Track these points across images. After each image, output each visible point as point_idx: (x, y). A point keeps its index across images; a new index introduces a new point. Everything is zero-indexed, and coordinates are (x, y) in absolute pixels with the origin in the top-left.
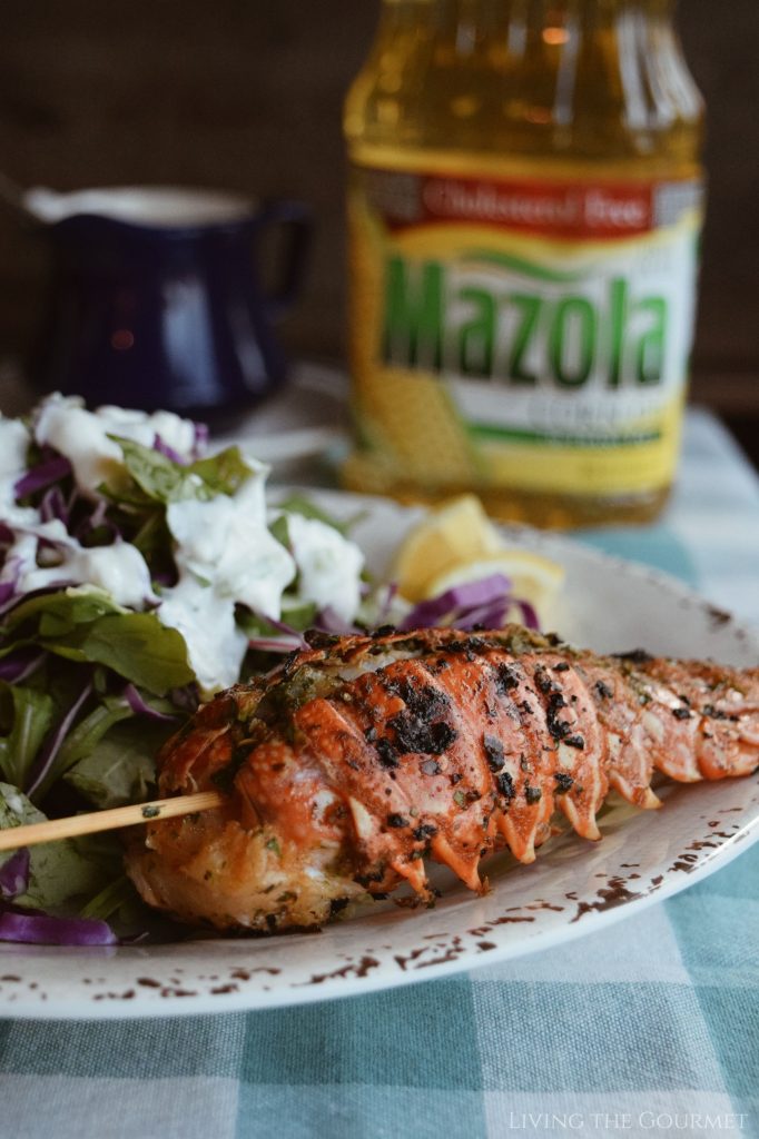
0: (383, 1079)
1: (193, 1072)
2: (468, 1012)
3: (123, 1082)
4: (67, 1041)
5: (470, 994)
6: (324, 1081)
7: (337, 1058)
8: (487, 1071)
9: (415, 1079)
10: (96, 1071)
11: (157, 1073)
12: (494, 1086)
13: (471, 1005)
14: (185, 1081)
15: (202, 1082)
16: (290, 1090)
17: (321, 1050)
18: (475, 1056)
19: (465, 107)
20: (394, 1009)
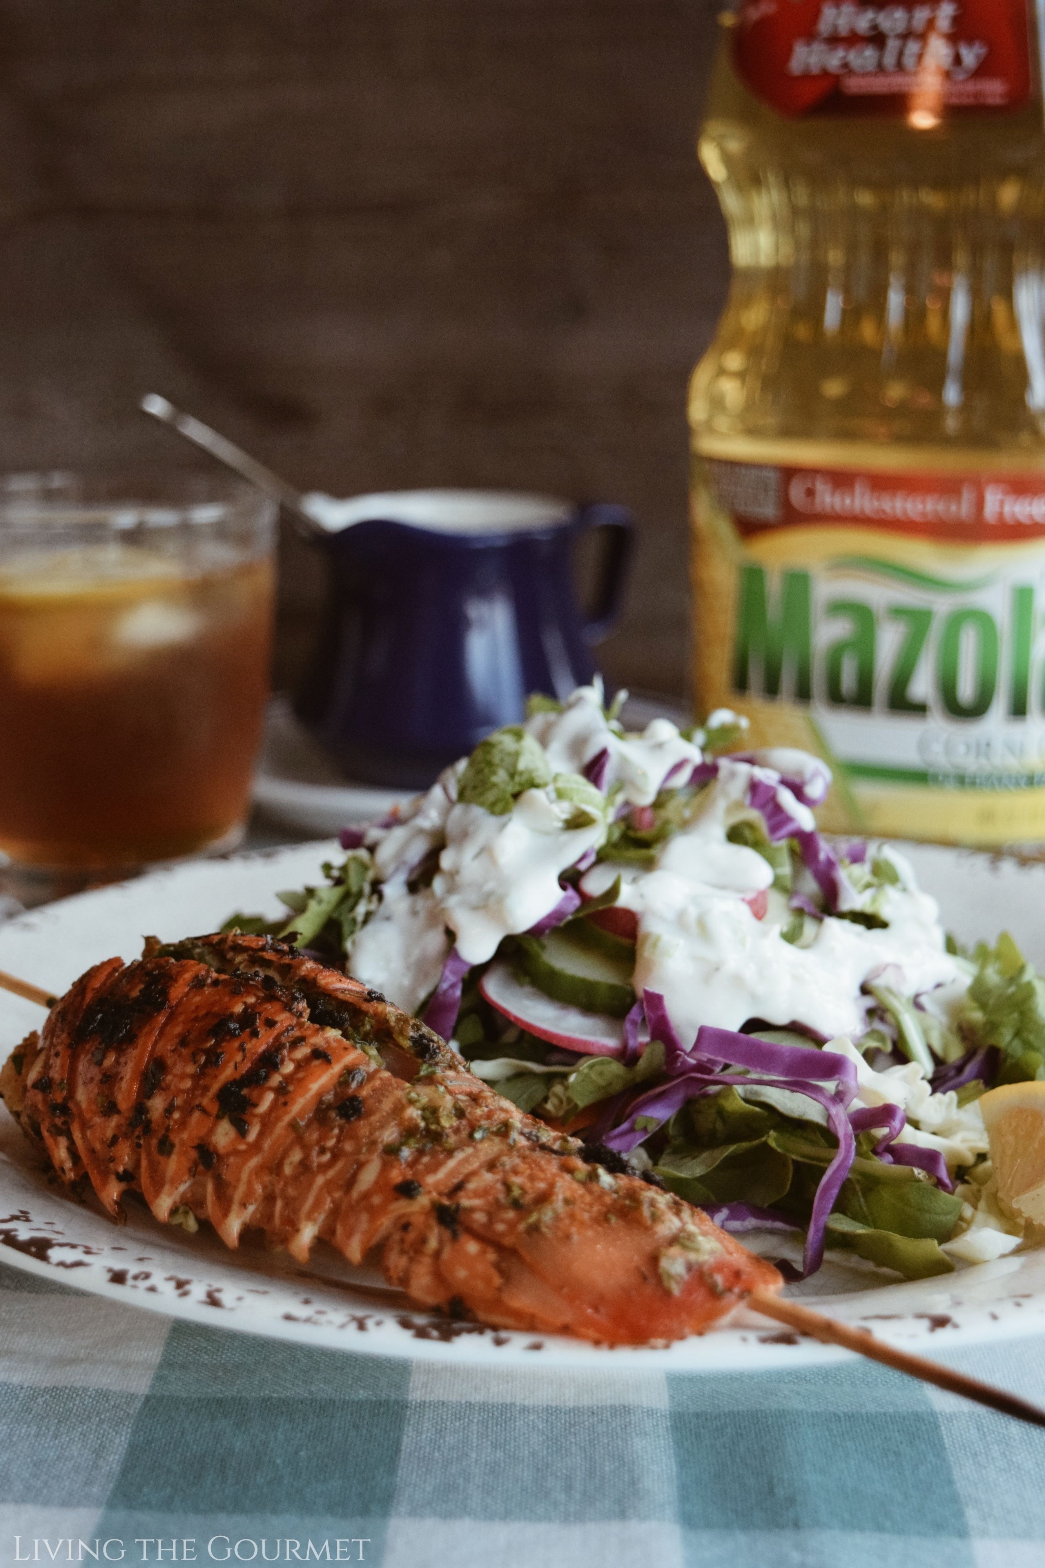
0: (851, 1524)
1: (623, 1515)
2: (937, 1447)
3: (542, 1527)
4: (467, 1480)
5: (937, 1427)
6: (782, 1527)
7: (791, 1501)
8: (972, 1516)
9: (888, 1524)
10: (506, 1515)
11: (579, 1517)
12: (984, 1533)
13: (941, 1439)
14: (615, 1527)
15: (636, 1528)
16: (742, 1539)
17: (771, 1491)
18: (955, 1498)
19: (834, 388)
20: (848, 1443)
